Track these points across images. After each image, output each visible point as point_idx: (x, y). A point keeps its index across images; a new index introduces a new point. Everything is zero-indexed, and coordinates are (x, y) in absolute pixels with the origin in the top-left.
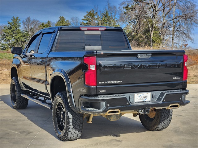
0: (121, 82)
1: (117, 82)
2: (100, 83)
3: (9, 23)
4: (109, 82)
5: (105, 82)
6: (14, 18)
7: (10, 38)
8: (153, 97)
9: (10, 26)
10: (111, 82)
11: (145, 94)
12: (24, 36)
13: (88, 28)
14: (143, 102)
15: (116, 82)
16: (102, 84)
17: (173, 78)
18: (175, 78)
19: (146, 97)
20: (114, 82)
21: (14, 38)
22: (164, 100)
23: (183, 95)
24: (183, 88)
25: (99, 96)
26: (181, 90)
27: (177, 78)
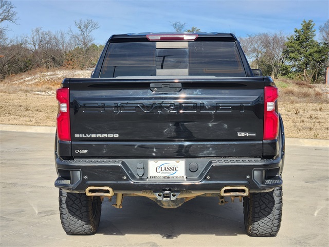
0: (118, 136)
1: (109, 136)
2: (77, 136)
3: (296, 32)
4: (93, 136)
5: (85, 135)
6: (304, 22)
7: (296, 54)
8: (190, 170)
9: (298, 34)
10: (98, 136)
12: (320, 52)
13: (163, 36)
14: (168, 178)
15: (106, 135)
16: (80, 137)
17: (237, 134)
18: (243, 134)
19: (175, 169)
20: (103, 136)
21: (302, 55)
22: (208, 177)
23: (254, 170)
24: (264, 154)
25: (75, 160)
26: (259, 159)
27: (247, 134)
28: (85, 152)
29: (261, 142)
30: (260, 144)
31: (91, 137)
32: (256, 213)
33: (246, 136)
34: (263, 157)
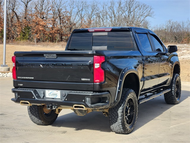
0: (33, 78)
4: (24, 78)
5: (21, 77)
8: (62, 96)
10: (26, 78)
11: (55, 92)
13: (95, 30)
14: (54, 99)
17: (81, 79)
18: (84, 79)
19: (56, 95)
23: (86, 97)
24: (94, 90)
25: (18, 88)
26: (92, 92)
27: (86, 79)
28: (21, 85)
29: (93, 84)
30: (92, 85)
31: (23, 78)
32: (110, 121)
33: (85, 80)
34: (94, 91)
